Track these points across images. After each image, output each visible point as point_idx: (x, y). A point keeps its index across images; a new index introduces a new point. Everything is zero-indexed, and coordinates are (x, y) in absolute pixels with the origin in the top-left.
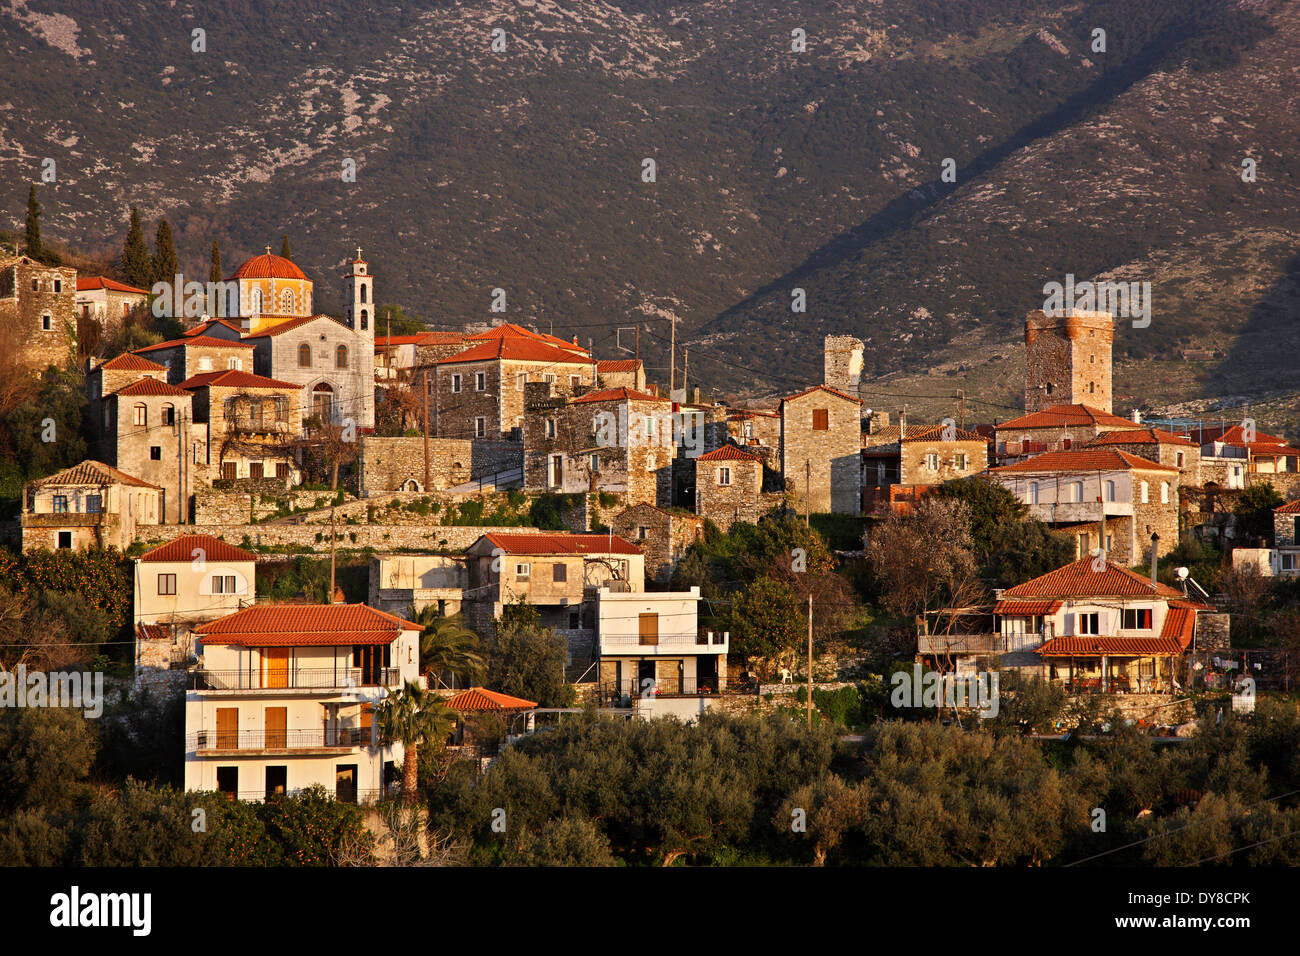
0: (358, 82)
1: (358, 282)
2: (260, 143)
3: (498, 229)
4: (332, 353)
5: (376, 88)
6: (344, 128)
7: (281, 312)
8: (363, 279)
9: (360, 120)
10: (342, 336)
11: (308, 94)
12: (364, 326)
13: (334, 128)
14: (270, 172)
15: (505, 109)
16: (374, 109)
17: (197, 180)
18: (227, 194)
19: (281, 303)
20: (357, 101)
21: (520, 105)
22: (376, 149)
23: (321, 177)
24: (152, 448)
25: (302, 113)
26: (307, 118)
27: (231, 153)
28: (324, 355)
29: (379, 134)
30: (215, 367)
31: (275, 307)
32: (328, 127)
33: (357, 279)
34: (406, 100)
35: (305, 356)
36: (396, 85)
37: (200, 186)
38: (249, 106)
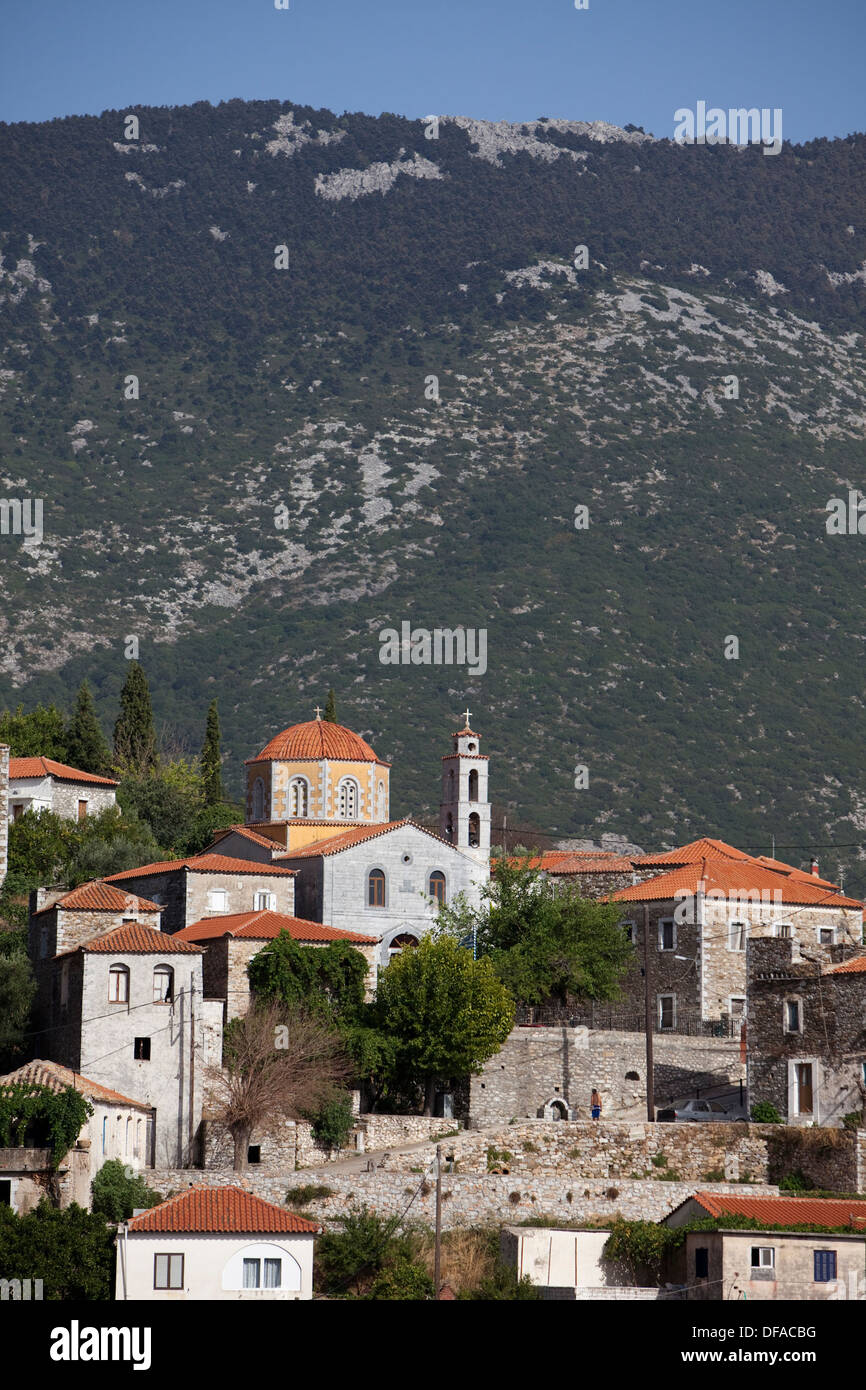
0: (387, 444)
1: (465, 767)
2: (228, 544)
3: (613, 685)
4: (422, 884)
5: (417, 453)
6: (362, 518)
7: (337, 817)
8: (473, 763)
9: (388, 505)
10: (438, 856)
11: (308, 463)
12: (474, 840)
13: (347, 518)
14: (242, 591)
15: (627, 488)
16: (412, 487)
17: (124, 603)
18: (171, 626)
19: (338, 801)
20: (387, 476)
21: (650, 482)
22: (414, 553)
23: (324, 599)
24: (138, 1041)
25: (296, 494)
26: (303, 503)
27: (179, 559)
28: (408, 888)
29: (418, 530)
30: (233, 906)
31: (328, 807)
32: (338, 516)
33: (463, 762)
34: (465, 473)
35: (377, 889)
36: (449, 450)
37: (128, 613)
38: (213, 483)
